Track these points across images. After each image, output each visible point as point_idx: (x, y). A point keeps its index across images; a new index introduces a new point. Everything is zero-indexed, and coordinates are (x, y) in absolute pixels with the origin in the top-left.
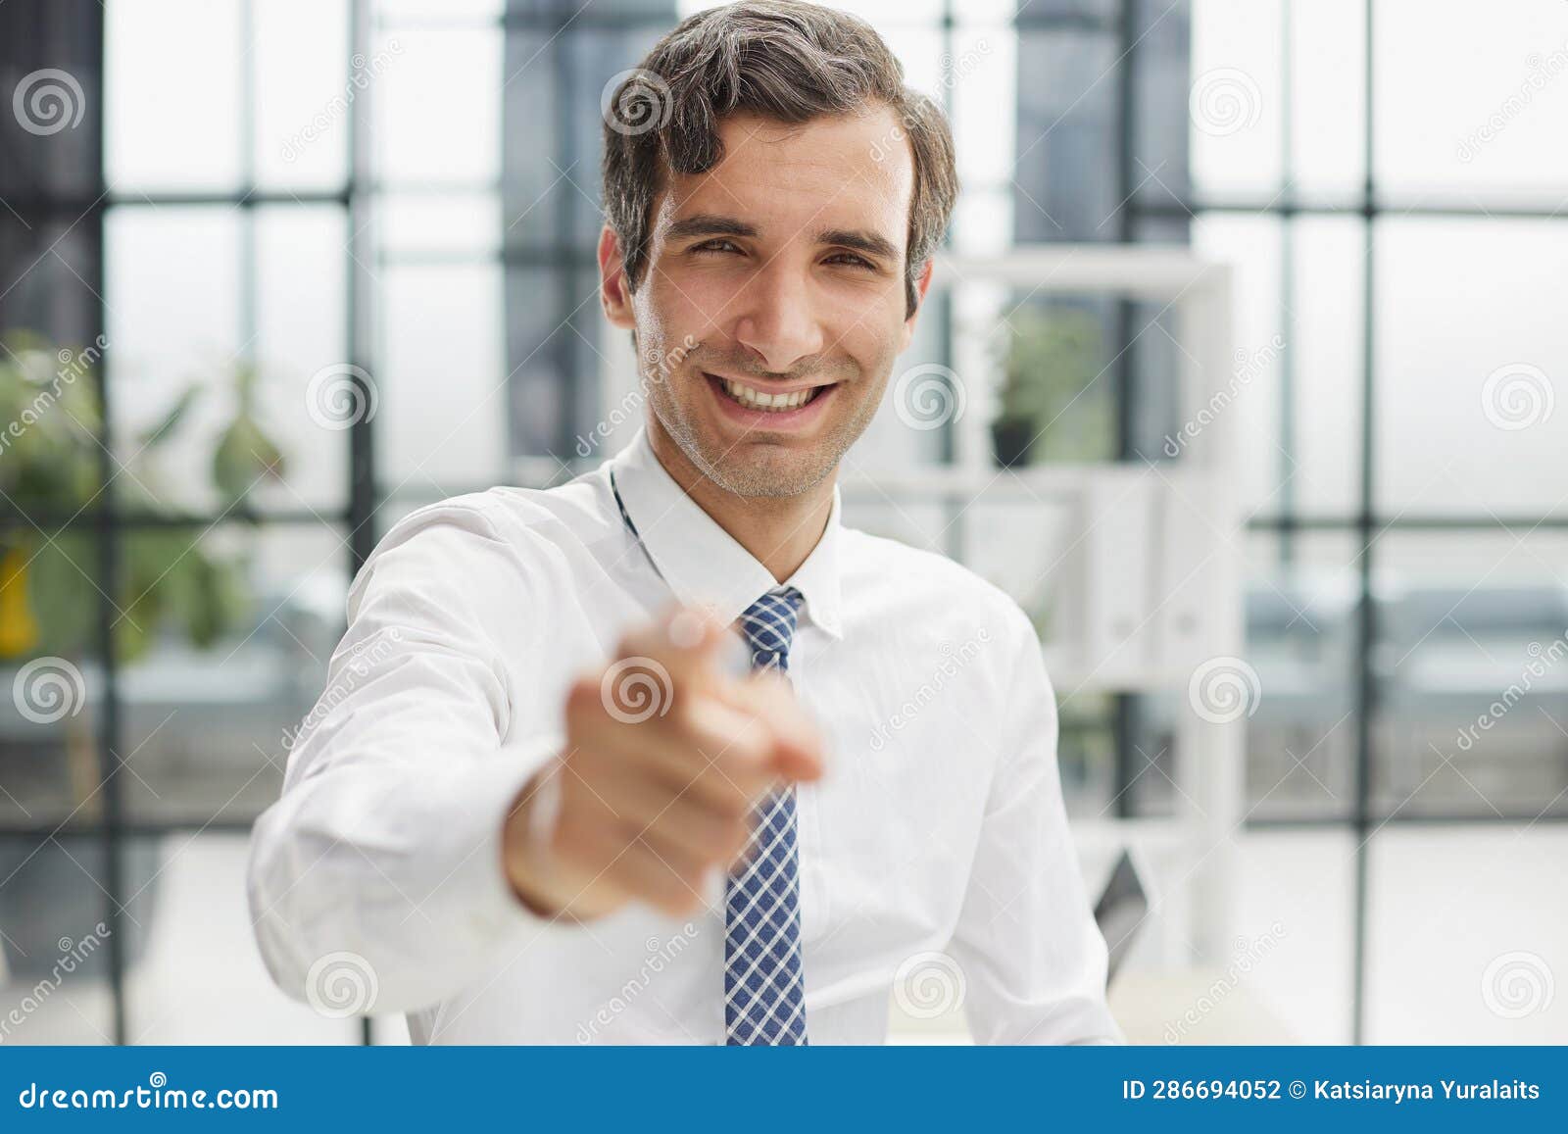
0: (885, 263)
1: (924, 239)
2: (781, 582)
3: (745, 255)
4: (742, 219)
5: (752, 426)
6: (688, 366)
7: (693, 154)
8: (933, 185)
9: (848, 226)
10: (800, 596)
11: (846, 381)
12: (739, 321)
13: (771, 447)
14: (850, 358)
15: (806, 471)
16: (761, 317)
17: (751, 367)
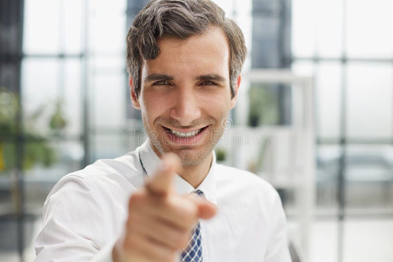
0: (221, 83)
1: (235, 72)
2: (195, 188)
3: (172, 85)
4: (168, 74)
5: (180, 144)
6: (156, 125)
7: (150, 53)
8: (236, 53)
9: (206, 73)
10: (202, 192)
11: (211, 125)
12: (171, 109)
13: (187, 150)
14: (211, 117)
15: (199, 157)
16: (178, 108)
17: (176, 125)
